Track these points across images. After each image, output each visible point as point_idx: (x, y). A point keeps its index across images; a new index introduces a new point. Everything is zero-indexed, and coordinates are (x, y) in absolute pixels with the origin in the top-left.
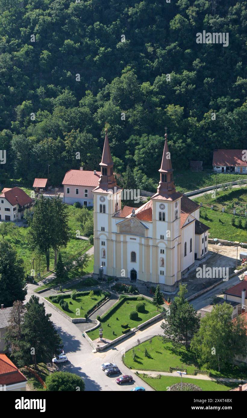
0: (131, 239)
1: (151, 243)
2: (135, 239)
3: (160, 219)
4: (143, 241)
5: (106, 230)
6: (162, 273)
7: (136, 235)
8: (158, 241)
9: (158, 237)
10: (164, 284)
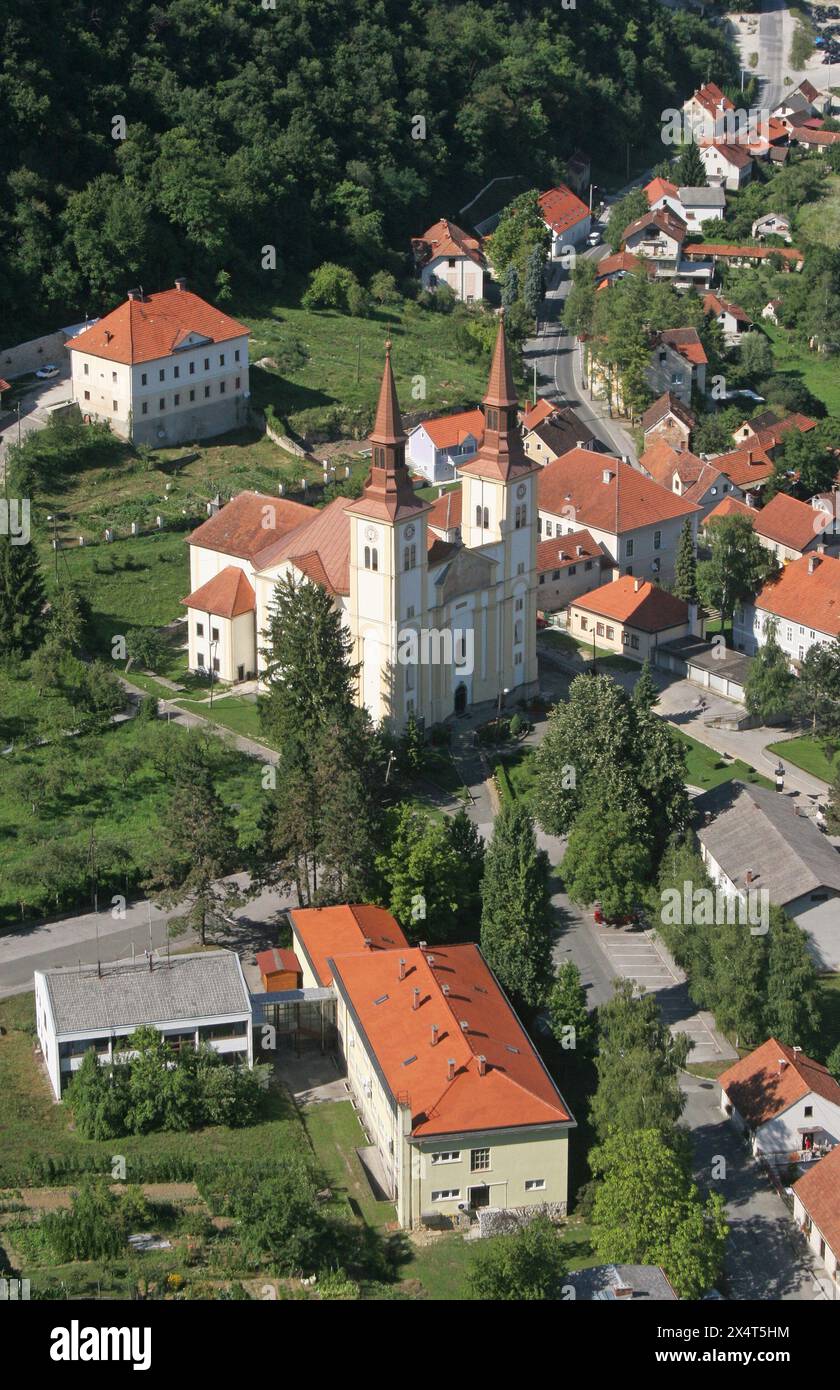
0: (458, 607)
1: (500, 595)
2: (465, 604)
3: (518, 526)
4: (485, 598)
5: (417, 610)
6: (518, 659)
7: (467, 593)
8: (513, 582)
9: (514, 573)
10: (524, 684)
